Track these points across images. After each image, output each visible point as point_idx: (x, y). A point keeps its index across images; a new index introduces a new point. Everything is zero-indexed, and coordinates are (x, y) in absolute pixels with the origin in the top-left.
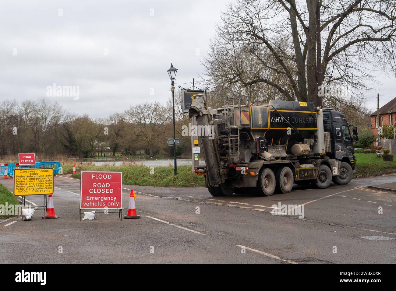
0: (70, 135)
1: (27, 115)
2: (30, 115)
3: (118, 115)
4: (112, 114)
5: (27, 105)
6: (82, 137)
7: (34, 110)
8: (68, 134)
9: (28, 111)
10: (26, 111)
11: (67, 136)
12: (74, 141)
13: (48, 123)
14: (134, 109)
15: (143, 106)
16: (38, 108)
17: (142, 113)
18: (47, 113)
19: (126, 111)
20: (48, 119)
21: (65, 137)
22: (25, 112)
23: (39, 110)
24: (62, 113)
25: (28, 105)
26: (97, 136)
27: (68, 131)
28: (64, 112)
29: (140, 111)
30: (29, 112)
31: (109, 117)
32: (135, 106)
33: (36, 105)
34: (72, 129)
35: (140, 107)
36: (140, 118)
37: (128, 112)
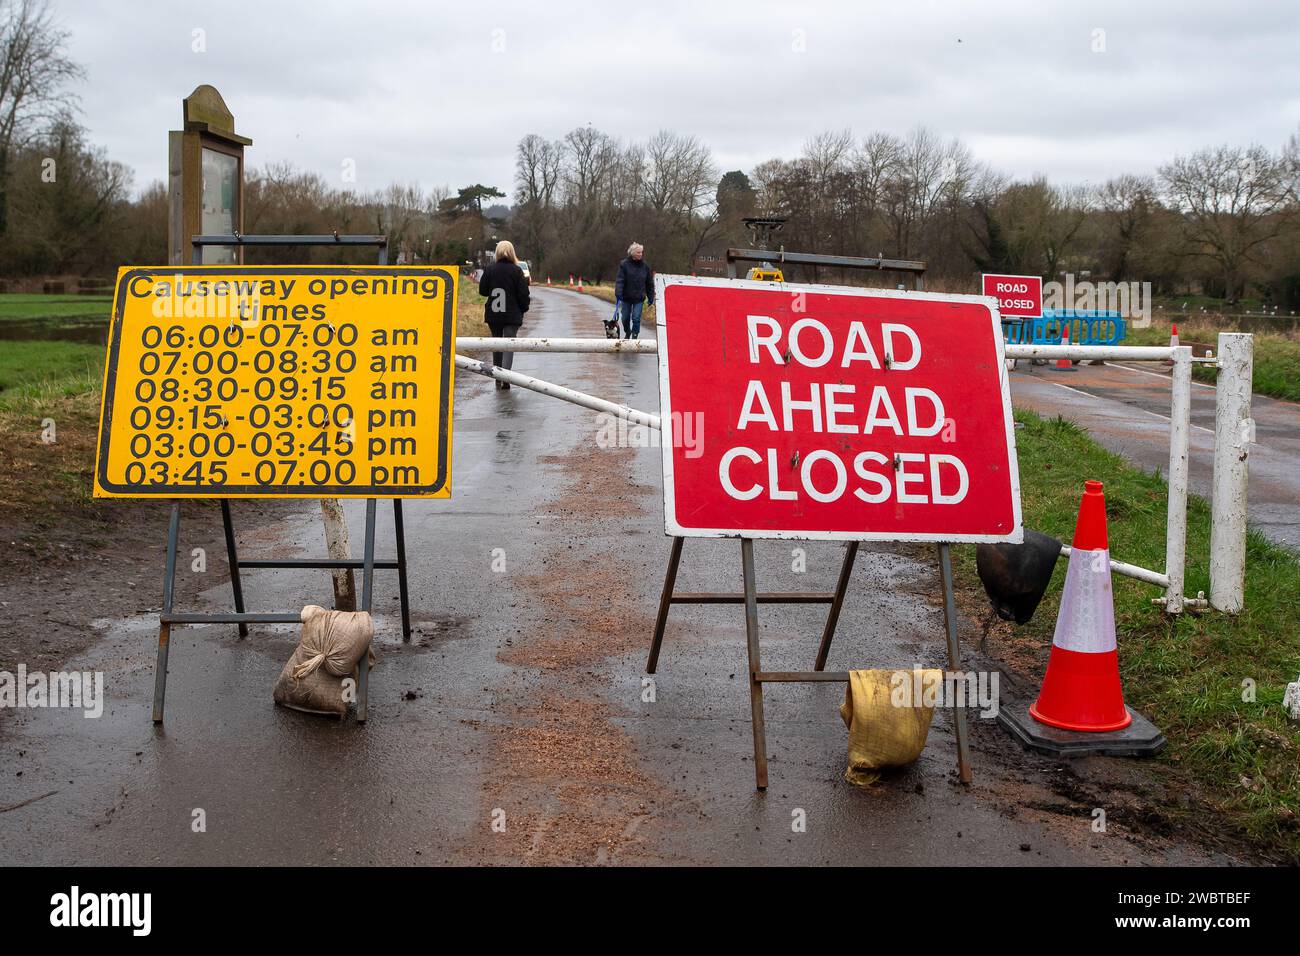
0: (994, 232)
1: (878, 172)
2: (884, 174)
3: (1131, 182)
4: (1115, 177)
5: (879, 148)
6: (1026, 239)
7: (896, 162)
8: (989, 228)
9: (880, 163)
10: (874, 165)
11: (984, 233)
12: (1003, 249)
13: (931, 197)
14: (1186, 165)
15: (1214, 155)
16: (906, 156)
17: (1211, 176)
18: (929, 168)
19: (1164, 169)
20: (933, 187)
21: (979, 238)
22: (871, 165)
23: (910, 160)
24: (969, 172)
25: (880, 150)
26: (1068, 237)
27: (988, 220)
28: (976, 168)
29: (1203, 169)
30: (882, 167)
31: (1105, 184)
32: (1188, 156)
33: (901, 148)
34: (997, 217)
35: (1204, 158)
36: (1202, 190)
37: (1166, 173)
